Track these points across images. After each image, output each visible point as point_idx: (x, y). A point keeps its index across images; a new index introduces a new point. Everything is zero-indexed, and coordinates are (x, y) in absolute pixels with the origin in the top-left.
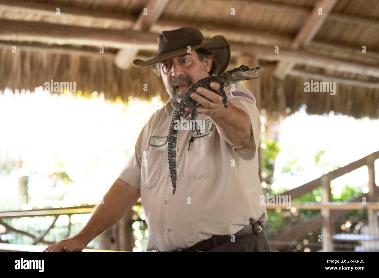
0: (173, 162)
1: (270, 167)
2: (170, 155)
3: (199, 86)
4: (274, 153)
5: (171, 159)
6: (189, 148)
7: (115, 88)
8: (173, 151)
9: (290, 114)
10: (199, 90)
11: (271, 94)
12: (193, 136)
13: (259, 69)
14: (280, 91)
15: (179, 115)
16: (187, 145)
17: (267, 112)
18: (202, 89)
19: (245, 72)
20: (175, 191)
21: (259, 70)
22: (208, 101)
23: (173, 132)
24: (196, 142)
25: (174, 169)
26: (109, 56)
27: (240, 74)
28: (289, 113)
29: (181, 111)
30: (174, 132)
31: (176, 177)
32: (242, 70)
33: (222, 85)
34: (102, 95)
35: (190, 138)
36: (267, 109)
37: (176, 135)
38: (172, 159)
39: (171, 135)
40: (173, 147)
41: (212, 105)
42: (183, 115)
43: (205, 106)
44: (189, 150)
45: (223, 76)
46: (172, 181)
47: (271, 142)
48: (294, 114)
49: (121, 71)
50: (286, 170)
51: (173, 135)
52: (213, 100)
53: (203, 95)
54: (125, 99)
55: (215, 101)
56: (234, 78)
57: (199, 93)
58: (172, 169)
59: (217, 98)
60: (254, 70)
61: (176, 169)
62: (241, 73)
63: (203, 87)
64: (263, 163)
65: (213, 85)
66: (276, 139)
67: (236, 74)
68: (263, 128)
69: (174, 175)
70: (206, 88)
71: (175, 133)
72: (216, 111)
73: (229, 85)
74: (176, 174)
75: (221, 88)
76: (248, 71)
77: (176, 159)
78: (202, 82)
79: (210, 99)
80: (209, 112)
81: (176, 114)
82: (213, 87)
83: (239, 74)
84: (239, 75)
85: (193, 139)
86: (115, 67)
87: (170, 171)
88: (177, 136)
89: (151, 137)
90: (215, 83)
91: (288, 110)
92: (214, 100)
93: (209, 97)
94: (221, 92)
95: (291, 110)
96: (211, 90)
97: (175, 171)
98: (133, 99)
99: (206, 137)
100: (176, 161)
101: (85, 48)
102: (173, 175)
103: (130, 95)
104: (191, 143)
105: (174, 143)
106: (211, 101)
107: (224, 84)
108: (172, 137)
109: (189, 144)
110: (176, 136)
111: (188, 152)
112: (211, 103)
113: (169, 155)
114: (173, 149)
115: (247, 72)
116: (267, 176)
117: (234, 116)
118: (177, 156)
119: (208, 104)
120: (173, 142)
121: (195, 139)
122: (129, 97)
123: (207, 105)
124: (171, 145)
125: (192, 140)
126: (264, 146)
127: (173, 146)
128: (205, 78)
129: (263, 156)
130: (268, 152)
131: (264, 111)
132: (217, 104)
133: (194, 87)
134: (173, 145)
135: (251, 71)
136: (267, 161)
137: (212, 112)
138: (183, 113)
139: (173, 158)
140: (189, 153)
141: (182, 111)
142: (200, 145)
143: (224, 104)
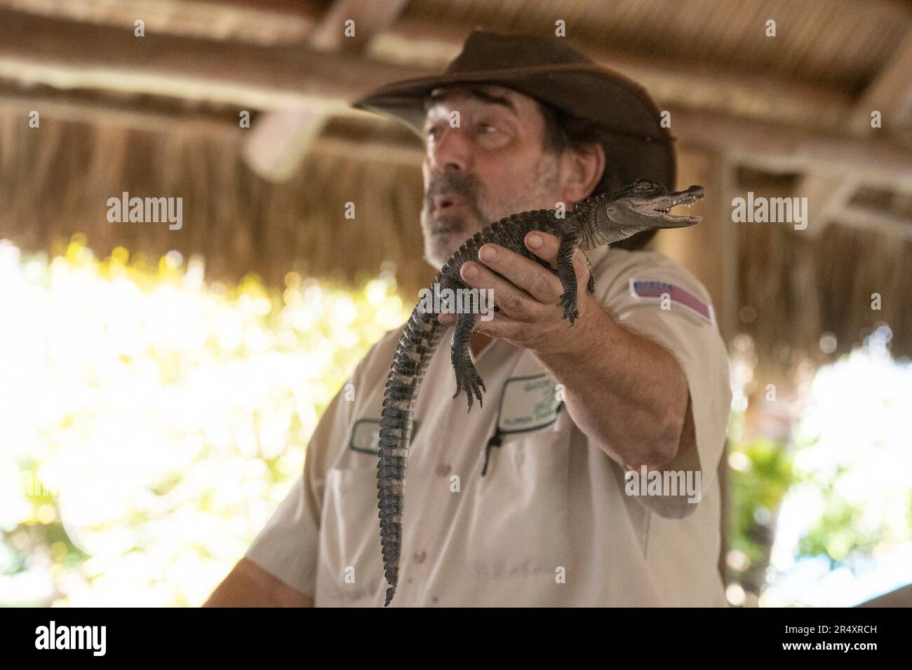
0: (391, 495)
1: (760, 536)
2: (385, 473)
3: (490, 239)
4: (774, 489)
5: (386, 483)
6: (486, 466)
7: (242, 242)
8: (394, 457)
9: (833, 357)
10: (487, 252)
11: (772, 286)
12: (503, 426)
13: (699, 193)
14: (805, 278)
15: (418, 335)
16: (477, 455)
17: (756, 346)
18: (497, 252)
19: (650, 202)
20: (394, 592)
21: (699, 197)
22: (519, 292)
23: (397, 394)
24: (510, 447)
25: (395, 520)
26: (222, 134)
27: (633, 206)
28: (830, 352)
29: (427, 322)
30: (400, 395)
31: (397, 545)
32: (641, 194)
33: (567, 242)
34: (197, 268)
35: (490, 433)
36: (755, 337)
37: (406, 404)
38: (389, 485)
39: (390, 402)
40: (396, 446)
41: (532, 307)
42: (431, 338)
43: (506, 311)
44: (484, 473)
45: (576, 213)
46: (384, 560)
47: (765, 448)
48: (848, 356)
49: (267, 185)
50: (813, 547)
51: (396, 404)
52: (532, 291)
53: (500, 271)
54: (274, 282)
55: (541, 296)
56: (612, 219)
57: (488, 265)
58: (387, 520)
59: (549, 285)
60: (682, 196)
61: (400, 520)
62: (638, 206)
63: (503, 243)
64: (736, 520)
65: (535, 239)
66: (784, 440)
67: (620, 207)
68: (739, 402)
69: (394, 540)
70: (512, 249)
71: (403, 398)
72: (547, 330)
73: (593, 243)
74: (398, 536)
75: (564, 251)
76: (662, 198)
77: (400, 486)
78: (502, 226)
79: (522, 285)
80: (521, 332)
81: (409, 330)
82: (535, 249)
83: (630, 208)
84: (630, 211)
85: (501, 437)
86: (243, 170)
87: (381, 526)
88: (408, 407)
89: (358, 423)
90: (542, 233)
91: (828, 343)
92: (539, 290)
93: (521, 279)
94: (561, 267)
95: (838, 344)
96: (530, 258)
97: (398, 526)
98: (301, 285)
99: (545, 430)
100: (400, 491)
101: (145, 103)
102: (389, 539)
103: (292, 271)
104: (494, 449)
105: (397, 432)
106: (526, 293)
107: (574, 238)
108: (392, 408)
109: (487, 454)
110: (405, 409)
111: (481, 481)
112: (527, 303)
113: (379, 471)
114: (395, 452)
115: (656, 200)
116: (749, 563)
117: (619, 357)
118: (405, 475)
119: (518, 303)
120: (397, 427)
121: (508, 437)
122: (288, 274)
123: (513, 305)
124: (389, 436)
125: (497, 440)
126: (739, 462)
127: (394, 442)
128: (514, 217)
129: (738, 498)
130: (753, 481)
131: (744, 343)
132: (548, 307)
133: (474, 242)
134: (395, 437)
135: (670, 198)
136: (748, 512)
137: (532, 334)
138: (433, 330)
139: (395, 482)
140: (485, 486)
141: (431, 320)
142: (520, 460)
143: (567, 306)
